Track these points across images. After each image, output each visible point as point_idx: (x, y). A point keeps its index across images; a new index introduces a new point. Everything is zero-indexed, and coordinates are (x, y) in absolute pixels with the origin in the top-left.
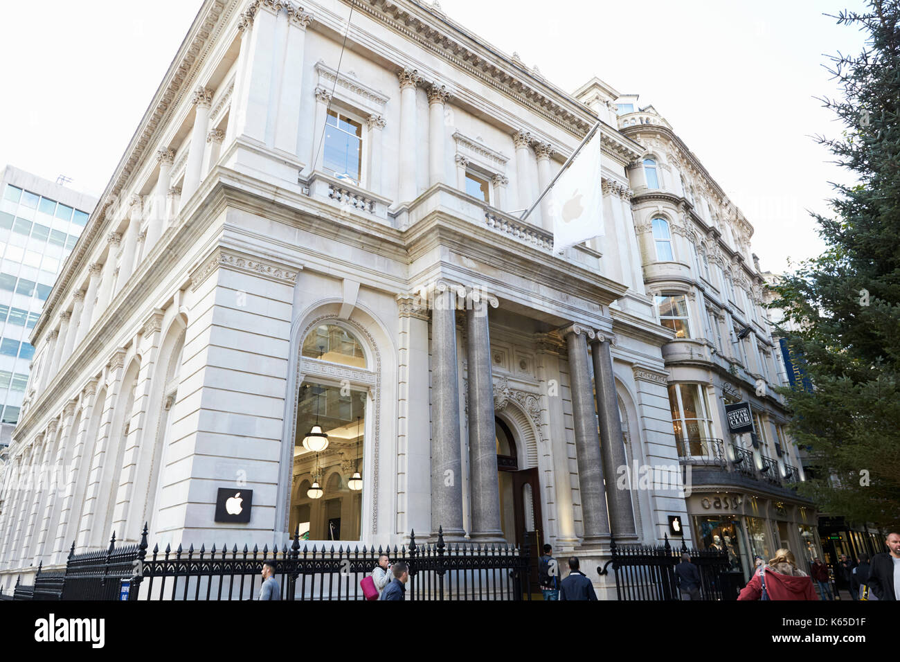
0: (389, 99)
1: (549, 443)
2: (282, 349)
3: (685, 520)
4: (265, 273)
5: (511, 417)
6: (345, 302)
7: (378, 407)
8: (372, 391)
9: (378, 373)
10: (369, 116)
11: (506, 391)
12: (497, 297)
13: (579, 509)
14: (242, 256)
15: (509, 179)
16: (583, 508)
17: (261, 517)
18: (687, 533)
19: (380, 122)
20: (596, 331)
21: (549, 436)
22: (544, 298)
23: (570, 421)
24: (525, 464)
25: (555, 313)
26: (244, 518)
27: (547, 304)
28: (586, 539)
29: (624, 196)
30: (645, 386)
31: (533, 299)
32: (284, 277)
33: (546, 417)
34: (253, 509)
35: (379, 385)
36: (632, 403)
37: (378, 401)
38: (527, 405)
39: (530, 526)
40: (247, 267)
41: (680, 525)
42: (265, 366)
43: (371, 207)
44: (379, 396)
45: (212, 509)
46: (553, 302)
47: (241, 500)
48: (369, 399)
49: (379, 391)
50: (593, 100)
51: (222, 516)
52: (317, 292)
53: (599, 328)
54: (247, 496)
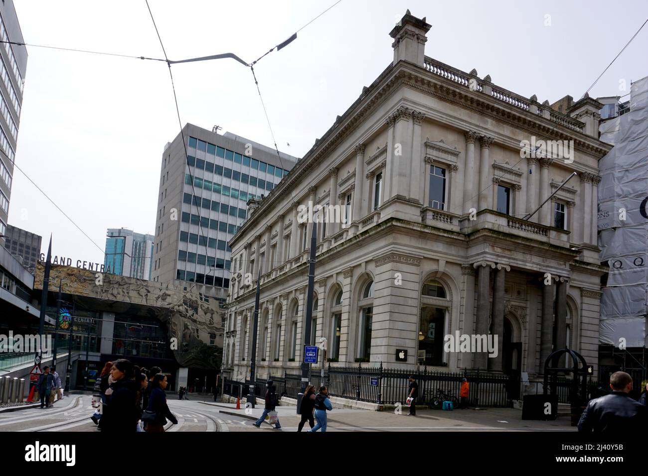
0: (460, 152)
1: (527, 330)
2: (416, 295)
3: (596, 367)
4: (409, 262)
5: (510, 318)
6: (440, 270)
7: (451, 315)
8: (449, 309)
9: (451, 301)
10: (450, 165)
11: (509, 307)
12: (510, 265)
13: (538, 361)
14: (400, 256)
15: (522, 186)
16: (540, 361)
17: (412, 360)
18: (596, 374)
19: (455, 168)
20: (560, 277)
21: (527, 328)
22: (534, 263)
23: (539, 320)
24: (515, 340)
25: (538, 270)
26: (405, 360)
27: (535, 266)
28: (539, 374)
29: (594, 182)
30: (586, 300)
31: (528, 264)
32: (415, 263)
33: (528, 319)
34: (408, 357)
35: (452, 307)
36: (576, 308)
37: (451, 313)
38: (519, 313)
39: (514, 367)
40: (402, 260)
41: (592, 370)
42: (410, 302)
43: (451, 219)
44: (451, 311)
45: (394, 357)
46: (538, 264)
47: (403, 353)
48: (447, 312)
49: (452, 309)
50: (584, 114)
51: (398, 359)
52: (429, 267)
53: (561, 275)
54: (406, 352)
